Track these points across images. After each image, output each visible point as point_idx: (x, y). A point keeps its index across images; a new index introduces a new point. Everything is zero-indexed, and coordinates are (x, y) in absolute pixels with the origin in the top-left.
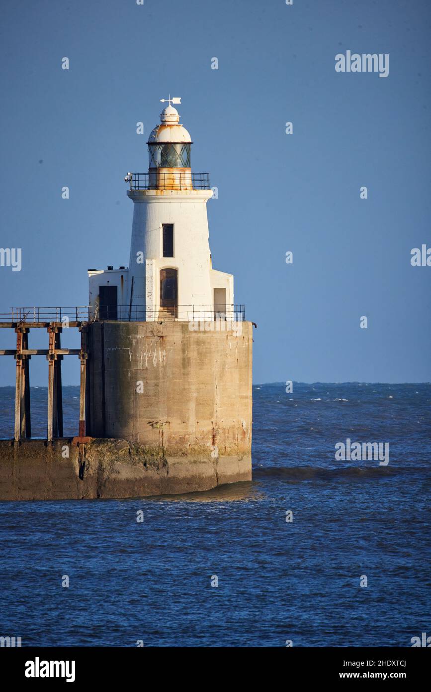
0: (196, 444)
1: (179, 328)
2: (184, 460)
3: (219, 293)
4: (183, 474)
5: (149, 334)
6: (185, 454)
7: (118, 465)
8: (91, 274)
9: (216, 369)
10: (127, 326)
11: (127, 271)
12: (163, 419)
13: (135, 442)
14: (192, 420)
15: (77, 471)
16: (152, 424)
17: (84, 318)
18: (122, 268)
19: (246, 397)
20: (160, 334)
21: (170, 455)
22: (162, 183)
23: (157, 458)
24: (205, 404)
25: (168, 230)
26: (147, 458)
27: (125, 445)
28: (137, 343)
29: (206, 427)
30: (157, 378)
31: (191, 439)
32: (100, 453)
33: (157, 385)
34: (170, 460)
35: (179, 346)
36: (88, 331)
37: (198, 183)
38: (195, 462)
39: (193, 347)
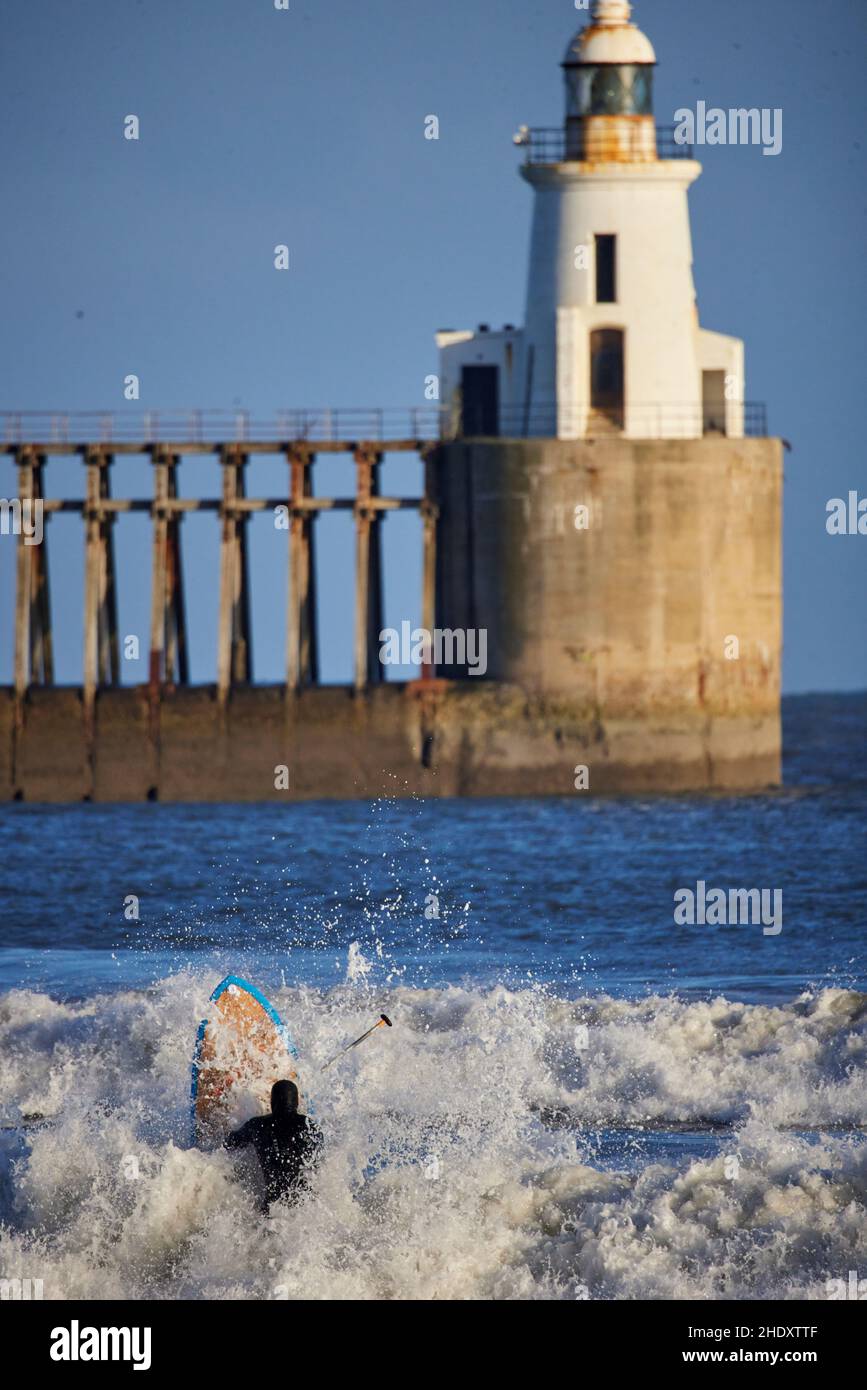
0: (665, 693)
1: (628, 453)
2: (640, 727)
3: (713, 380)
4: (637, 757)
5: (566, 465)
6: (640, 715)
7: (502, 737)
8: (444, 340)
9: (705, 538)
10: (519, 448)
11: (520, 334)
12: (594, 640)
13: (538, 691)
14: (656, 640)
15: (417, 750)
16: (573, 653)
17: (430, 434)
18: (509, 328)
19: (769, 597)
20: (589, 465)
21: (611, 717)
22: (592, 147)
23: (584, 724)
24: (684, 612)
25: (606, 246)
26: (564, 722)
27: (516, 696)
28: (541, 483)
29: (685, 658)
30: (582, 555)
31: (655, 683)
32: (466, 713)
33: (582, 571)
34: (611, 728)
35: (628, 491)
36: (438, 459)
37: (667, 148)
38: (663, 732)
39: (658, 491)
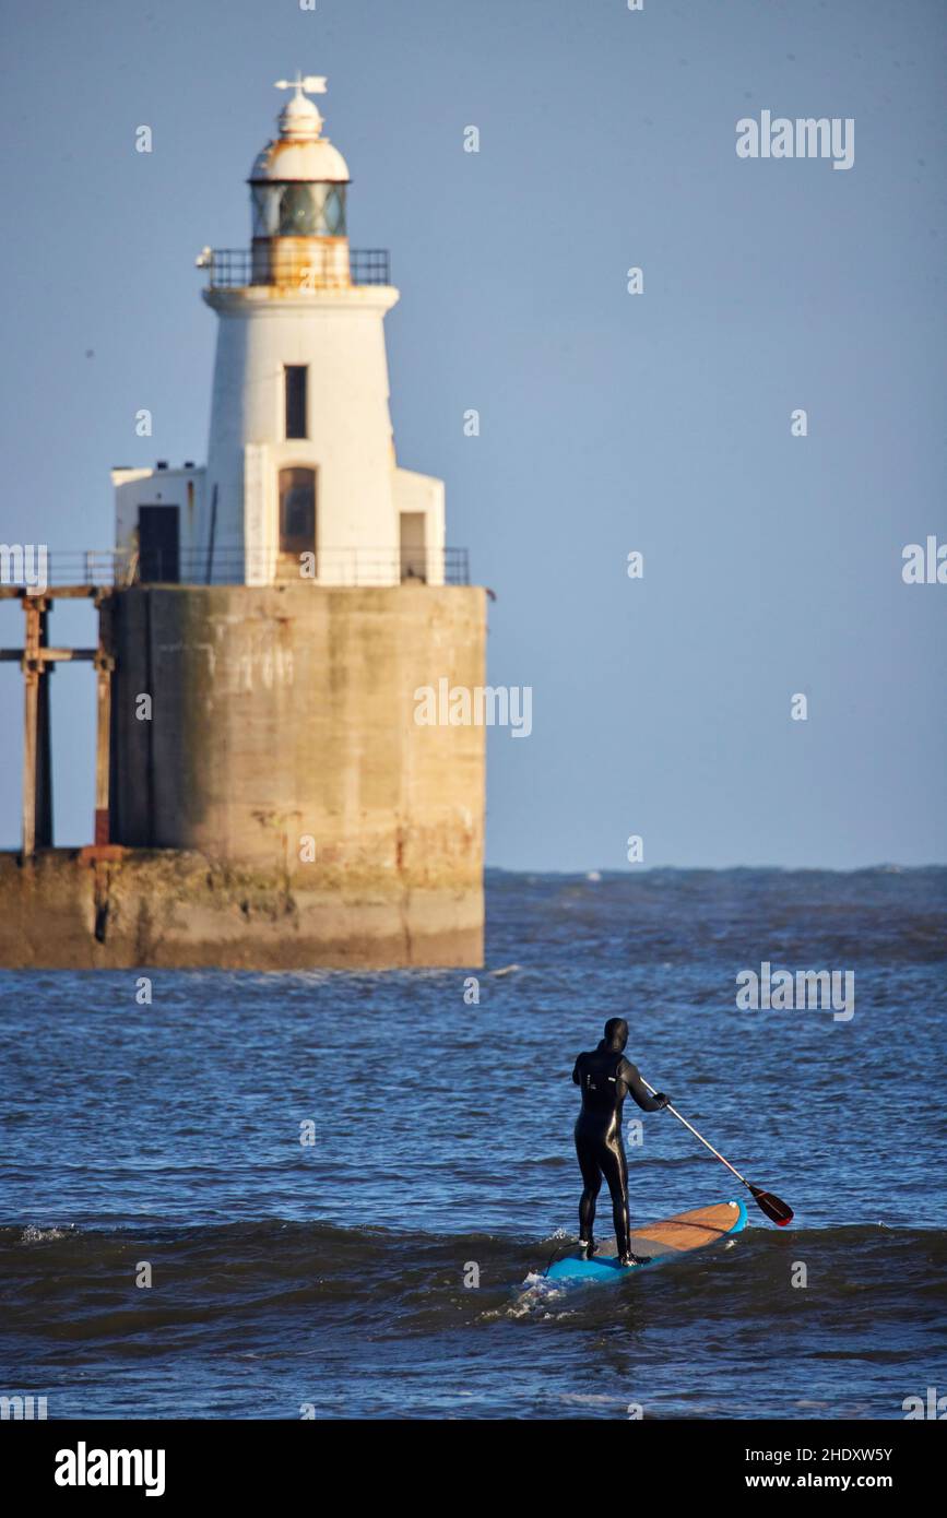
0: (361, 861)
1: (322, 601)
2: (333, 899)
3: (411, 522)
4: (329, 931)
5: (254, 614)
6: (334, 885)
7: (183, 908)
8: (120, 478)
9: (404, 695)
10: (204, 596)
11: (202, 472)
12: (284, 804)
13: (223, 860)
14: (352, 806)
15: (91, 924)
16: (261, 817)
17: (104, 580)
18: (189, 465)
19: (472, 758)
20: (279, 614)
21: (301, 888)
22: (280, 271)
23: (273, 895)
24: (381, 773)
25: (297, 378)
26: (250, 893)
27: (198, 865)
28: (227, 633)
29: (385, 825)
30: (271, 712)
31: (350, 852)
32: (143, 882)
33: (271, 729)
34: (302, 899)
35: (322, 642)
36: (114, 608)
37: (363, 273)
38: (358, 903)
39: (354, 643)
